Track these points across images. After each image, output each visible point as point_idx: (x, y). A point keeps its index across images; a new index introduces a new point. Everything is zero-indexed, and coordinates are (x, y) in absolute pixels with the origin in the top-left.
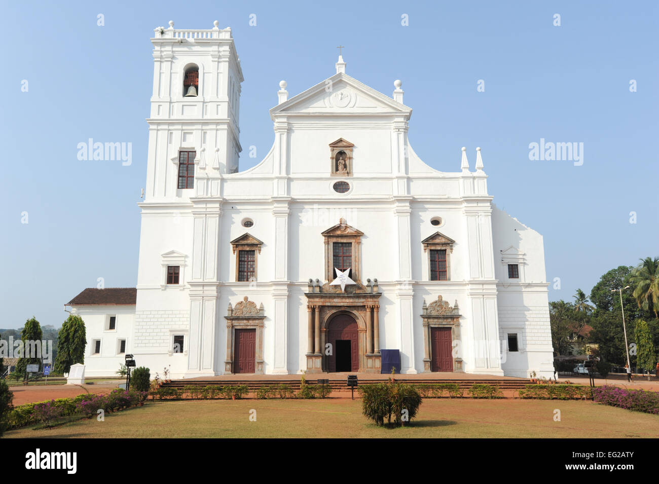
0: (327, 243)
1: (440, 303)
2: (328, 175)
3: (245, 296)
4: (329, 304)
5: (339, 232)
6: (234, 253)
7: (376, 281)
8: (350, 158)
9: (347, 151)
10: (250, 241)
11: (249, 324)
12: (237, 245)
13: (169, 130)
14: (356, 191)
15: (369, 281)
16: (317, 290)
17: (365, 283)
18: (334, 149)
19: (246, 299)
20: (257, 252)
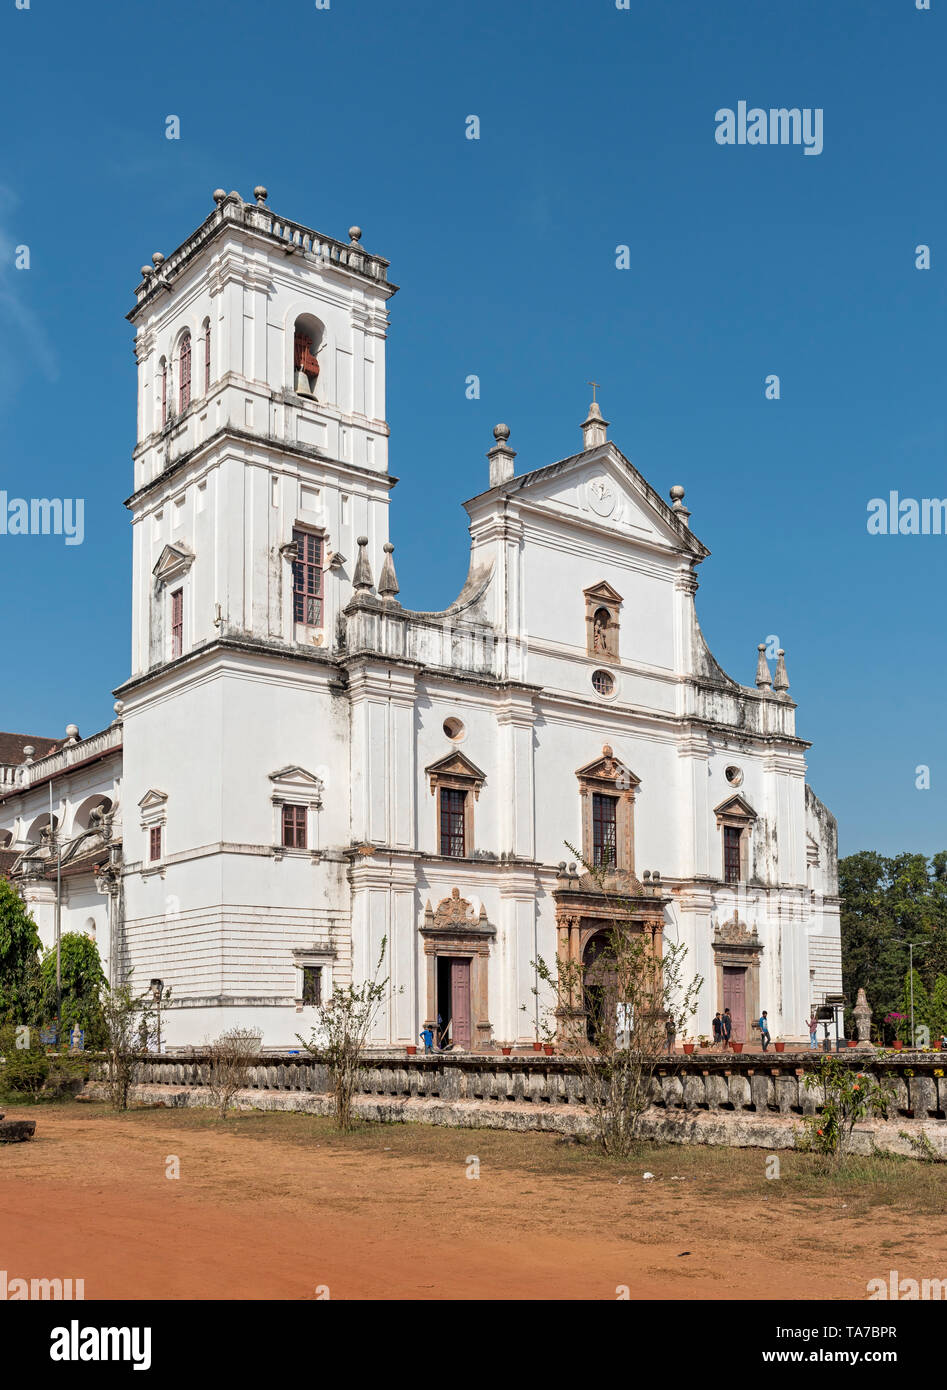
0: (584, 792)
1: (736, 927)
2: (583, 653)
3: (454, 886)
4: (593, 915)
5: (602, 774)
6: (433, 791)
7: (657, 876)
8: (617, 626)
9: (611, 611)
10: (459, 769)
11: (463, 948)
12: (439, 774)
13: (271, 469)
14: (625, 692)
15: (647, 875)
16: (575, 886)
17: (641, 880)
18: (594, 600)
19: (456, 893)
20: (471, 796)
